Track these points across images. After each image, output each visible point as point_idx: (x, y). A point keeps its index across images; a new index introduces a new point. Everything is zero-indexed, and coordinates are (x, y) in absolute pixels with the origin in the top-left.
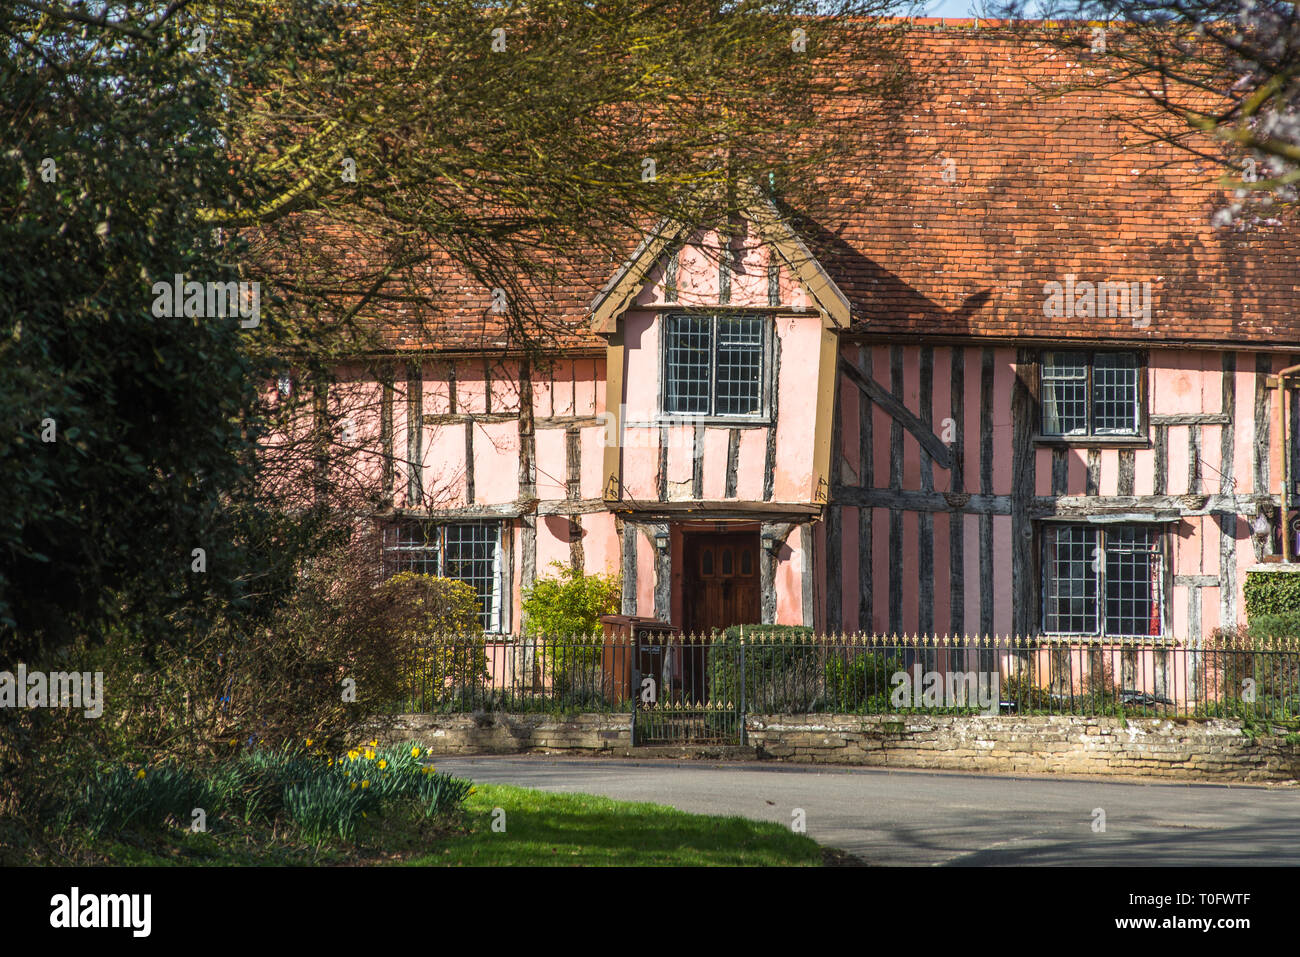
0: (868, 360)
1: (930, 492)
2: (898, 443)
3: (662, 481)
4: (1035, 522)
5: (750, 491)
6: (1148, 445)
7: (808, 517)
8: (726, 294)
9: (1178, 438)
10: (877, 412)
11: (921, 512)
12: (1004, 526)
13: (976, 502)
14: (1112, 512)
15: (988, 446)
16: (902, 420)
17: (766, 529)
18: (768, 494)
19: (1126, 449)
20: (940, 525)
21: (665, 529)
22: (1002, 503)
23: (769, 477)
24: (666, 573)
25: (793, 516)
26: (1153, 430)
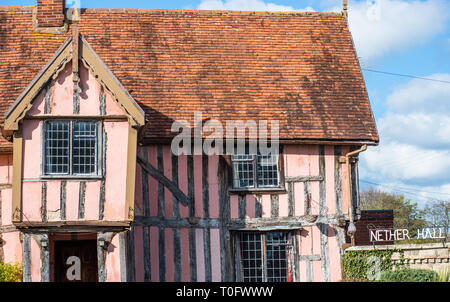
0: (145, 153)
1: (179, 218)
2: (162, 193)
3: (44, 210)
4: (231, 231)
5: (92, 215)
6: (284, 192)
7: (123, 228)
8: (77, 109)
9: (299, 188)
10: (150, 179)
11: (174, 228)
12: (215, 234)
13: (202, 222)
14: (268, 225)
15: (206, 194)
16: (164, 183)
17: (100, 235)
18: (102, 217)
19: (274, 194)
20: (184, 235)
21: (46, 236)
22: (214, 222)
23: (102, 207)
24: (47, 260)
25: (115, 228)
26: (286, 184)
